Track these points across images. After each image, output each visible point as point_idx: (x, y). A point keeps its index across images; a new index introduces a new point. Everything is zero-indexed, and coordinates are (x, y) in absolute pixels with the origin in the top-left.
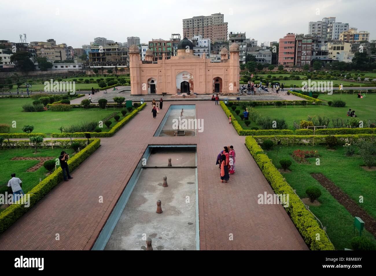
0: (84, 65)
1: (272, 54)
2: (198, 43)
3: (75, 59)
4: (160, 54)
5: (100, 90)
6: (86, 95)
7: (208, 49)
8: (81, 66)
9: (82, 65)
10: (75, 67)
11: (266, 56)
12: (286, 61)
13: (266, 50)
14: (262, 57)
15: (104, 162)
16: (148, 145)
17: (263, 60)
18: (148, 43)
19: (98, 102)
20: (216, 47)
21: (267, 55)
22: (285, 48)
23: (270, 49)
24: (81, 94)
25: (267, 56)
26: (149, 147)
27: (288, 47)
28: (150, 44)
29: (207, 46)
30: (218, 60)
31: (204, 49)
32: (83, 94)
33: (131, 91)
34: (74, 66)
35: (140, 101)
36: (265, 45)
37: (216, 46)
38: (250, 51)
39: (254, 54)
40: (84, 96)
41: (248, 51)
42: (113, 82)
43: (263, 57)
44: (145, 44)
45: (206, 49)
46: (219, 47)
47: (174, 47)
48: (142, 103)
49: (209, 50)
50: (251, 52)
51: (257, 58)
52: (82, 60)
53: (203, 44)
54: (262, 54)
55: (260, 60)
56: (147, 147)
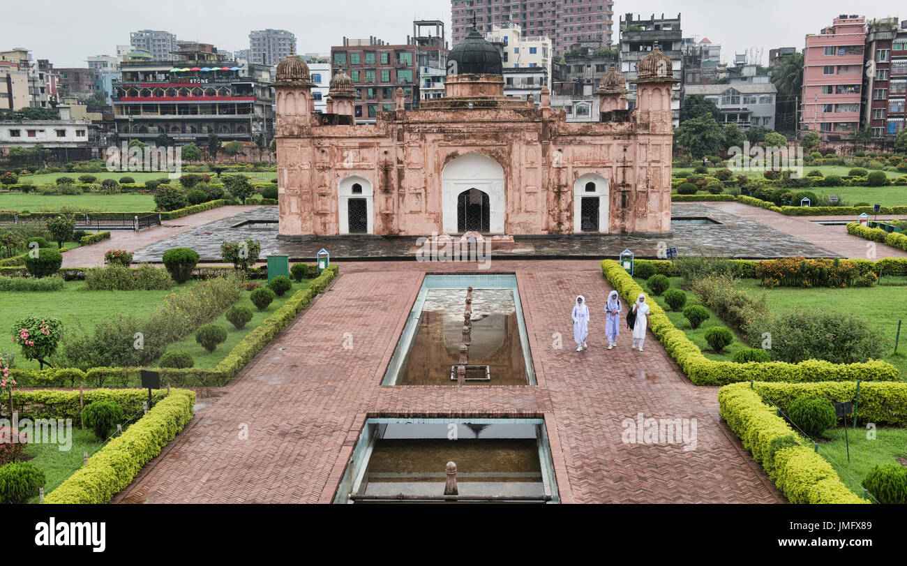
0: (97, 128)
1: (777, 94)
2: (506, 54)
3: (62, 105)
4: (370, 91)
5: (163, 219)
6: (113, 233)
7: (543, 76)
8: (83, 132)
9: (89, 127)
10: (62, 133)
11: (754, 102)
12: (831, 118)
13: (756, 80)
14: (741, 106)
15: (213, 477)
16: (365, 415)
17: (744, 116)
18: (329, 55)
19: (161, 259)
20: (573, 69)
21: (758, 98)
22: (829, 69)
23: (770, 73)
24: (95, 233)
25: (758, 101)
26: (369, 424)
27: (839, 67)
28: (336, 55)
29: (540, 65)
30: (580, 116)
31: (530, 76)
32: (102, 232)
33: (277, 222)
34: (58, 131)
35: (315, 260)
36: (749, 60)
37: (572, 65)
38: (694, 83)
39: (711, 91)
40: (107, 237)
41: (689, 84)
42: (206, 190)
43: (745, 106)
44: (318, 54)
45: (537, 76)
46: (582, 66)
47: (422, 69)
48: (322, 265)
49: (546, 78)
50: (701, 87)
51: (723, 109)
52: (89, 110)
53: (526, 60)
54: (739, 93)
55: (732, 117)
56: (364, 423)
